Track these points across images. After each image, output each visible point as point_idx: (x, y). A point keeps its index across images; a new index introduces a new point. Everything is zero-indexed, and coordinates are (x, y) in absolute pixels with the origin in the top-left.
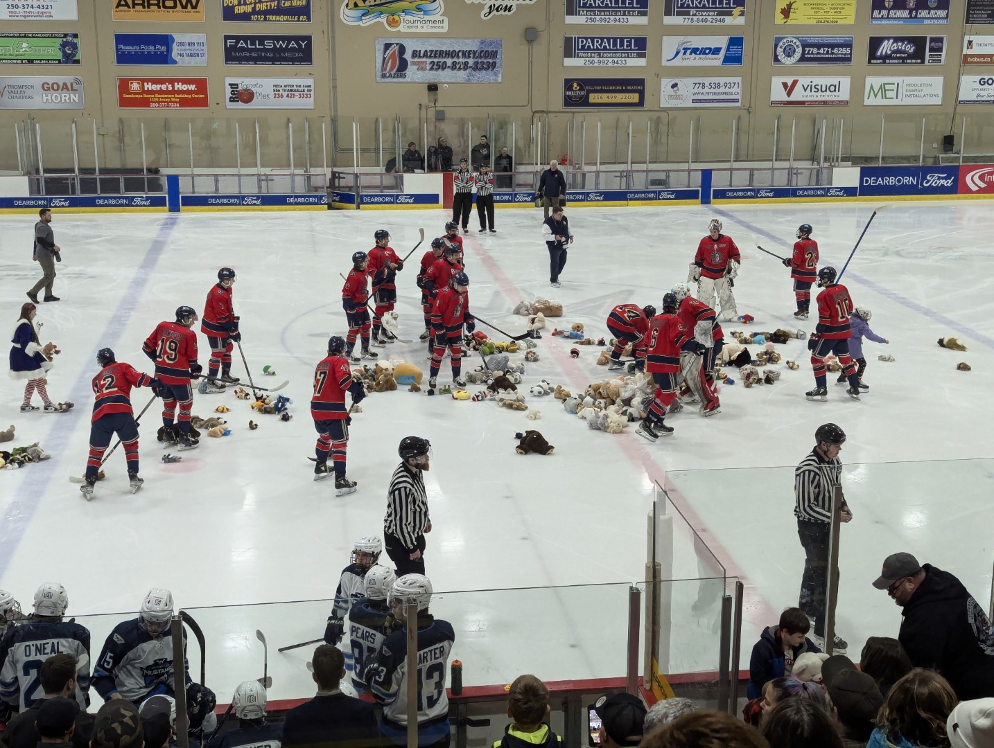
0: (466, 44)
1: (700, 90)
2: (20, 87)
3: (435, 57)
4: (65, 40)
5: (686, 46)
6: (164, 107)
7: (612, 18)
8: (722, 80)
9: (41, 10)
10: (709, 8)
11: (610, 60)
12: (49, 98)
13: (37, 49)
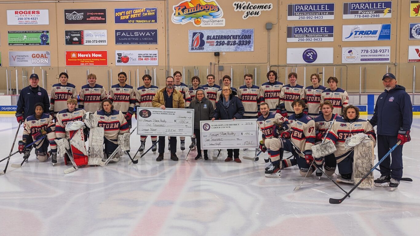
0: (235, 32)
1: (366, 54)
2: (22, 56)
3: (219, 39)
4: (43, 34)
5: (356, 30)
6: (87, 65)
7: (314, 16)
8: (378, 48)
9: (32, 20)
10: (370, 9)
11: (313, 38)
12: (35, 61)
13: (30, 38)
